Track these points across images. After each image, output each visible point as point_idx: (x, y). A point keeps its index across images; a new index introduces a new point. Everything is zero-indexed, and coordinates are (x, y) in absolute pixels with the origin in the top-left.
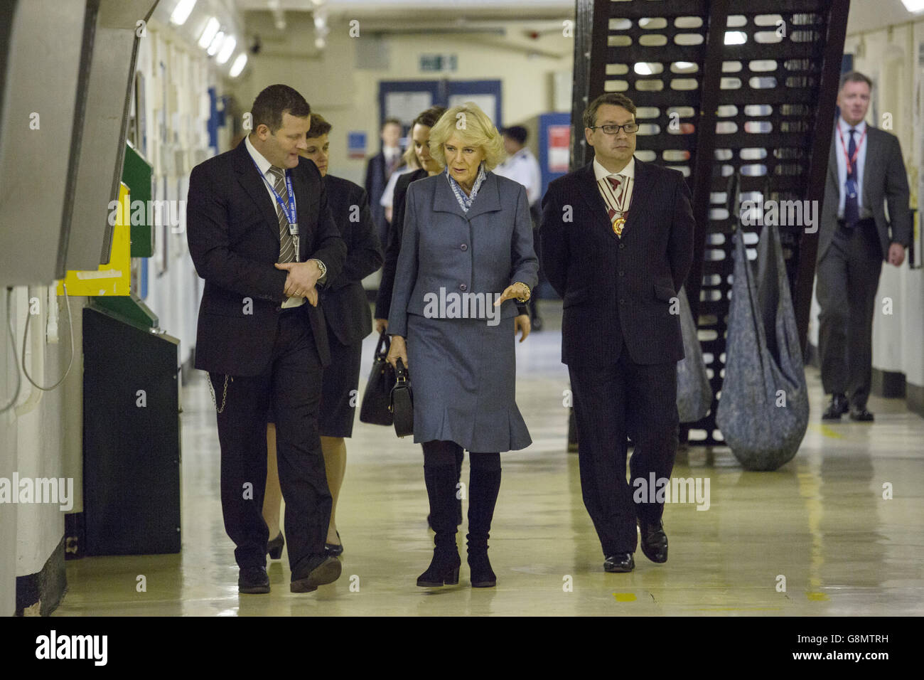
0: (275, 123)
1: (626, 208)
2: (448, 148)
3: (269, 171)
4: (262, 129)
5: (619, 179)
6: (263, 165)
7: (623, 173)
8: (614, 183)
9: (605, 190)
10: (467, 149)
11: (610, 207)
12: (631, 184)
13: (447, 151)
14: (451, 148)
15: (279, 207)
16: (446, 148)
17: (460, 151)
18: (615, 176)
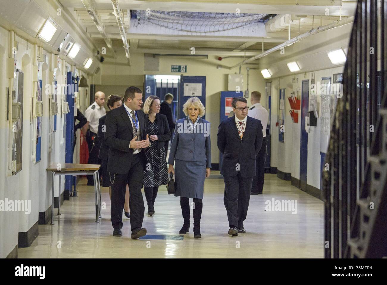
0: (133, 97)
1: (244, 131)
2: (190, 109)
3: (131, 113)
4: (129, 99)
5: (242, 122)
6: (129, 110)
7: (243, 120)
8: (241, 123)
9: (238, 125)
10: (196, 109)
11: (239, 131)
12: (246, 123)
13: (189, 110)
14: (191, 109)
15: (133, 123)
16: (189, 109)
17: (193, 110)
18: (241, 121)
